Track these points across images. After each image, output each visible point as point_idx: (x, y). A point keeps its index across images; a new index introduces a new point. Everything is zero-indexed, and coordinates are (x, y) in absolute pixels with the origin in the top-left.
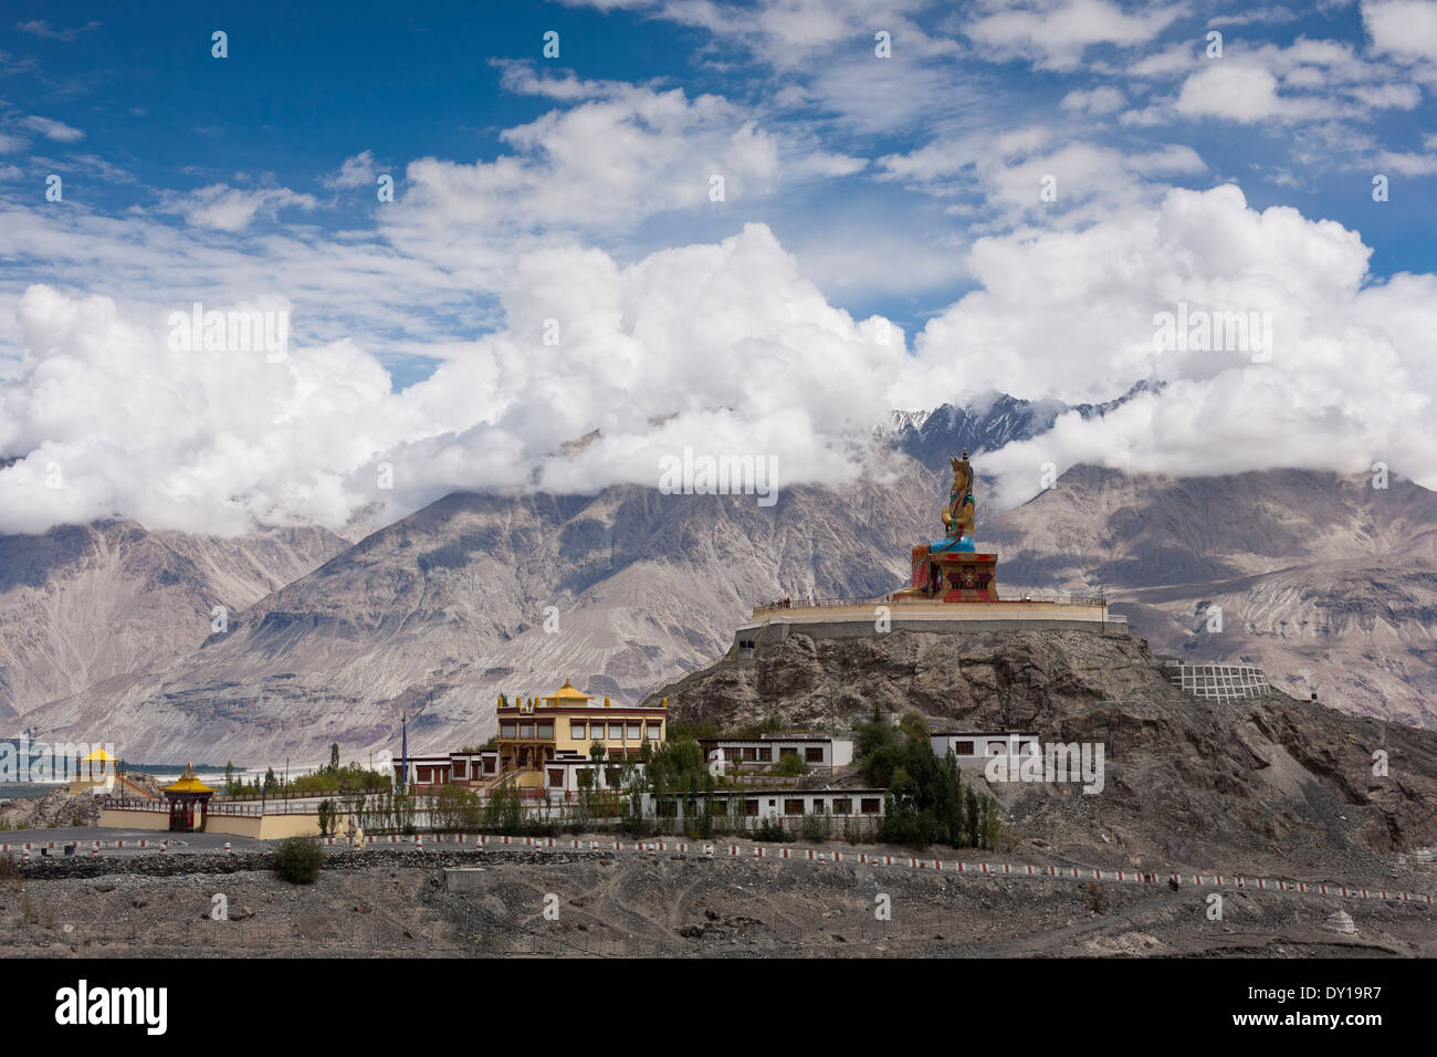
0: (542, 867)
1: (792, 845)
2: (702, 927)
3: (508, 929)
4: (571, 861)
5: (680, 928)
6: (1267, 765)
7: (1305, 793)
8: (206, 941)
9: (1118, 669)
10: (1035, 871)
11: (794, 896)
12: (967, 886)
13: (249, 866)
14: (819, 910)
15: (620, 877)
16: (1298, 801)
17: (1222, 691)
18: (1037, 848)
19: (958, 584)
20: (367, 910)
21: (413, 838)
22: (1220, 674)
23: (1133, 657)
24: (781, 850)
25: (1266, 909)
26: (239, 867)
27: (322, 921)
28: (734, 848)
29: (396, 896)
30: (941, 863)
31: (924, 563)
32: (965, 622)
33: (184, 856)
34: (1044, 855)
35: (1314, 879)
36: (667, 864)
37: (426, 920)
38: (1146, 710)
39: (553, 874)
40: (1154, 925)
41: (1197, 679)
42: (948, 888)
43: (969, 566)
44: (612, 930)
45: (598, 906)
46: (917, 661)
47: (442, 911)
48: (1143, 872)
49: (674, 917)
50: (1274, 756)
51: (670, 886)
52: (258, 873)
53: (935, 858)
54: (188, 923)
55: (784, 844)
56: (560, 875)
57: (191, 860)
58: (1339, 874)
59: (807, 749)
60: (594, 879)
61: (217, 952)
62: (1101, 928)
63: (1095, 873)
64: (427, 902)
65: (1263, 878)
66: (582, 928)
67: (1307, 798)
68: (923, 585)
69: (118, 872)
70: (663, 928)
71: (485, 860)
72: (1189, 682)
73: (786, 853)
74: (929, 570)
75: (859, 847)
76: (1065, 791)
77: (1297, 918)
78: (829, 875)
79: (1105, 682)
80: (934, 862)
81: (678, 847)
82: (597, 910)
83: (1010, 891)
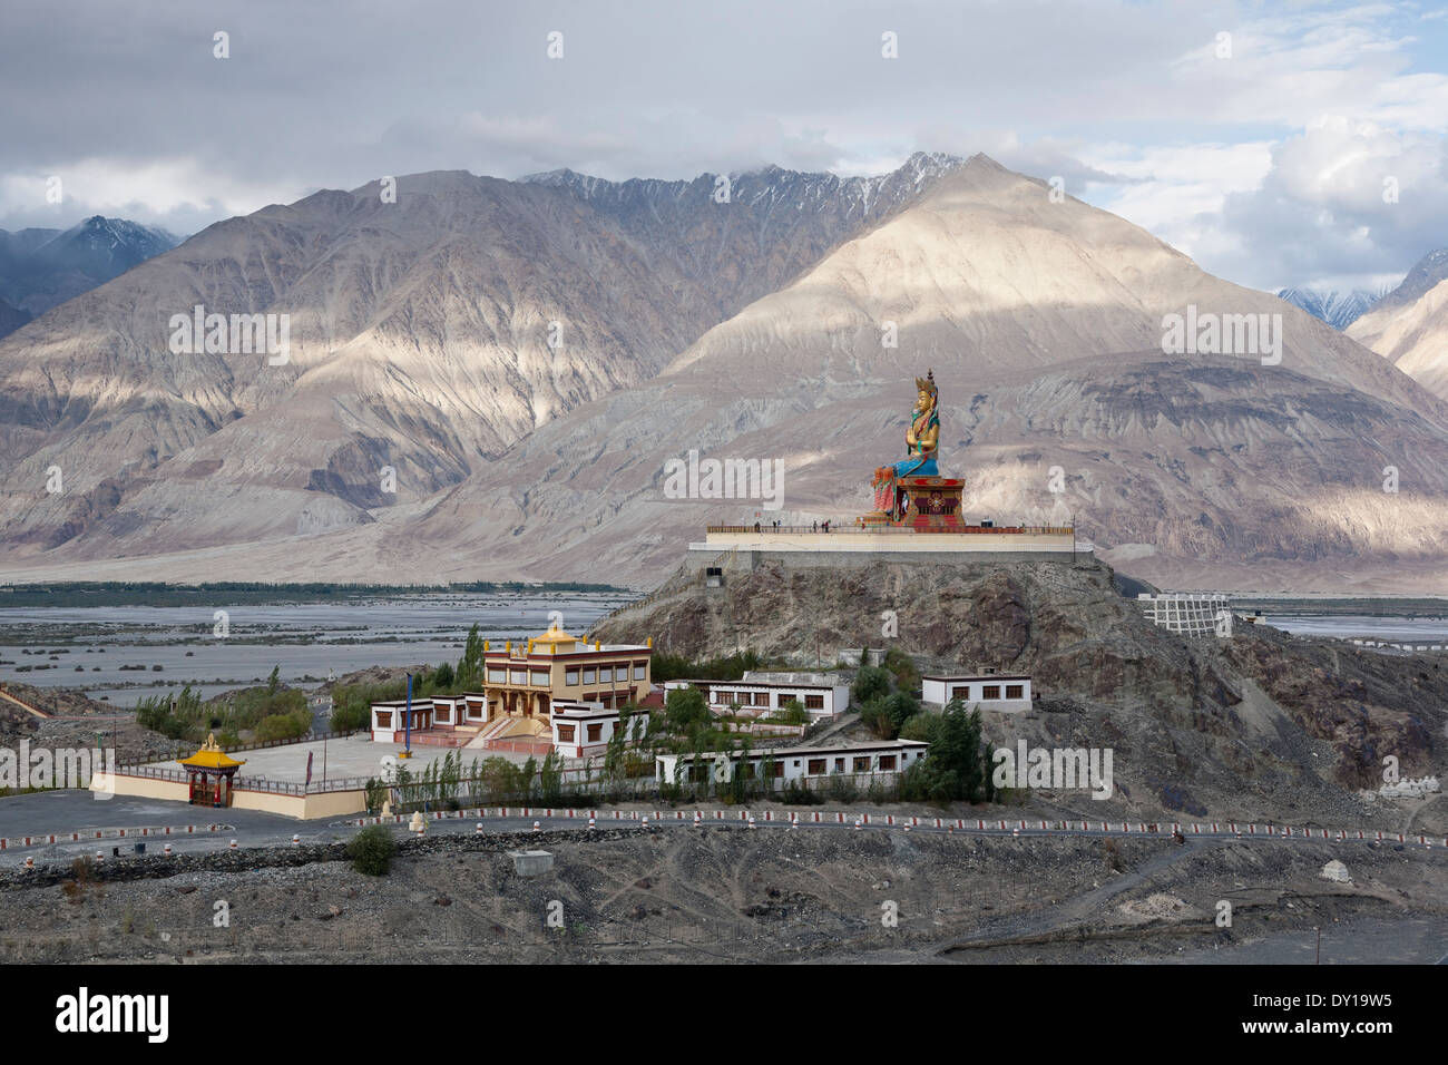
0: (598, 845)
1: (821, 807)
2: (765, 906)
3: (587, 918)
4: (624, 837)
5: (746, 907)
6: (1240, 700)
7: (1277, 728)
8: (305, 946)
9: (1094, 603)
10: (1049, 825)
11: (841, 867)
12: (995, 847)
13: (319, 858)
14: (868, 882)
15: (675, 853)
16: (1273, 738)
17: (1193, 626)
18: (1047, 800)
19: (924, 508)
20: (448, 903)
21: (457, 814)
22: (1191, 608)
23: (1105, 589)
24: (813, 814)
25: (1267, 859)
26: (309, 859)
27: (409, 918)
28: (768, 814)
29: (470, 885)
30: (963, 822)
31: (889, 487)
32: (940, 554)
33: (255, 850)
34: (1053, 807)
35: (1298, 821)
36: (715, 836)
37: (507, 911)
38: (1127, 648)
39: (610, 852)
40: (1173, 883)
41: (1170, 613)
42: (979, 851)
43: (936, 491)
44: (684, 913)
45: (662, 885)
46: (895, 595)
47: (519, 900)
48: (1146, 822)
49: (738, 897)
50: (1244, 691)
51: (724, 860)
52: (330, 864)
53: (957, 818)
54: (282, 924)
55: (814, 807)
56: (617, 853)
57: (262, 855)
58: (1318, 814)
59: (807, 696)
60: (650, 857)
61: (318, 957)
62: (1128, 890)
63: (1103, 825)
64: (502, 891)
65: (1254, 823)
66: (658, 913)
67: (1280, 735)
68: (888, 509)
69: (194, 869)
70: (730, 908)
71: (544, 840)
72: (1162, 616)
73: (817, 816)
74: (895, 494)
75: (884, 807)
76: (1058, 736)
77: (1295, 868)
78: (868, 841)
79: (1085, 619)
80: (957, 821)
81: (715, 814)
82: (663, 891)
83: (1034, 851)
